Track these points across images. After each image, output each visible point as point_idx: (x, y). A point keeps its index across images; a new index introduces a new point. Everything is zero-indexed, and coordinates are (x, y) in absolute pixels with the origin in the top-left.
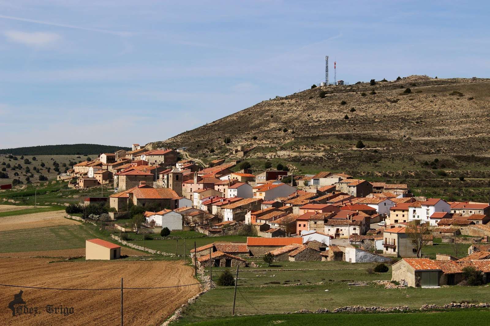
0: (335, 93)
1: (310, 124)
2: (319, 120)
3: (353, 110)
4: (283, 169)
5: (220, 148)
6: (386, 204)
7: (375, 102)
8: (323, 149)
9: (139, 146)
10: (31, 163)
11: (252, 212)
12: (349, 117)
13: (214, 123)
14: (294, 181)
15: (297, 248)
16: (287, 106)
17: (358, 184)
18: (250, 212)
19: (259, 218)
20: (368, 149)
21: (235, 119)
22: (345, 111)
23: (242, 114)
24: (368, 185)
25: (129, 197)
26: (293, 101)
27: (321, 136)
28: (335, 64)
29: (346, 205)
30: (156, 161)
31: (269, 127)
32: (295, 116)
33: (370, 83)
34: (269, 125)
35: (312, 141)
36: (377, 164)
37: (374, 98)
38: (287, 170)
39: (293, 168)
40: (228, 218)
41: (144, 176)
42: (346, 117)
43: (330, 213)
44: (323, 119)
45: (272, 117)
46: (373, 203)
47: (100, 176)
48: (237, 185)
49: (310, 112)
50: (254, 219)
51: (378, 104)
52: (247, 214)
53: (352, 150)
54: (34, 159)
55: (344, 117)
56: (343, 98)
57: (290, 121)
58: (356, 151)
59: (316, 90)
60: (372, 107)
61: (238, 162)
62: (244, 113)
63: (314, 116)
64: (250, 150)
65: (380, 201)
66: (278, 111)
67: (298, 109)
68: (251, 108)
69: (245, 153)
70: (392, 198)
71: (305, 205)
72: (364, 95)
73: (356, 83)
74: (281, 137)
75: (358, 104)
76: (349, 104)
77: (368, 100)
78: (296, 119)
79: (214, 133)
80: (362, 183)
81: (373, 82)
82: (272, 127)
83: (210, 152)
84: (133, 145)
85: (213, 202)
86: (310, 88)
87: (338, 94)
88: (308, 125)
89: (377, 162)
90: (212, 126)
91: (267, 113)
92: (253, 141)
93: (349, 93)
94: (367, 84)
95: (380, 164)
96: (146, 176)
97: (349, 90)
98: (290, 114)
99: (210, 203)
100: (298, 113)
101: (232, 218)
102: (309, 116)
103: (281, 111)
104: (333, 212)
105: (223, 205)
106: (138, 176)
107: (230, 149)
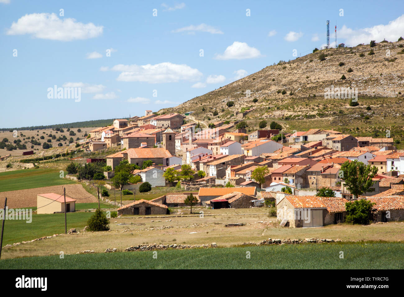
0: (334, 55)
1: (308, 86)
2: (317, 81)
3: (350, 71)
4: (276, 127)
5: (223, 111)
6: (367, 157)
7: (373, 61)
8: (317, 108)
9: (151, 112)
10: (76, 134)
11: (232, 167)
12: (347, 77)
13: (221, 89)
14: (284, 138)
15: (235, 196)
16: (289, 69)
17: (342, 139)
18: (230, 167)
19: (238, 172)
20: (362, 107)
21: (240, 84)
22: (343, 72)
23: (247, 80)
24: (352, 139)
25: (124, 156)
26: (294, 65)
27: (318, 96)
28: (336, 27)
29: (325, 159)
30: (163, 125)
31: (270, 90)
32: (294, 79)
33: (370, 45)
34: (270, 88)
35: (307, 101)
36: (369, 120)
37: (372, 58)
38: (280, 128)
39: (285, 127)
40: (213, 174)
41: (146, 138)
42: (344, 78)
43: (305, 166)
44: (321, 80)
45: (274, 80)
46: (353, 156)
47: (109, 140)
48: (229, 143)
49: (308, 74)
50: (233, 174)
51: (376, 64)
52: (228, 169)
53: (346, 108)
54: (79, 131)
55: (341, 77)
56: (342, 59)
57: (291, 83)
58: (349, 109)
59: (317, 54)
60: (369, 67)
61: (235, 123)
62: (248, 78)
63: (312, 78)
64: (249, 112)
65: (360, 154)
66: (279, 75)
67: (298, 72)
68: (256, 74)
69: (245, 114)
70: (375, 151)
71: (283, 159)
72: (362, 55)
73: (358, 46)
74: (280, 99)
75: (355, 64)
76: (347, 65)
77: (366, 61)
78: (296, 81)
79: (219, 97)
80: (347, 138)
81: (373, 44)
82: (273, 90)
83: (214, 116)
84: (146, 112)
85: (201, 159)
86: (312, 52)
87: (337, 56)
88: (306, 86)
89: (369, 119)
90: (219, 91)
91: (269, 78)
92: (253, 104)
93: (348, 55)
94: (367, 45)
95: (371, 121)
96: (147, 138)
97: (349, 52)
98: (290, 77)
99: (199, 160)
100: (298, 76)
101: (216, 173)
102: (307, 78)
103: (282, 75)
104: (308, 165)
105: (208, 162)
106: (140, 138)
107: (232, 111)
